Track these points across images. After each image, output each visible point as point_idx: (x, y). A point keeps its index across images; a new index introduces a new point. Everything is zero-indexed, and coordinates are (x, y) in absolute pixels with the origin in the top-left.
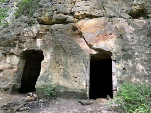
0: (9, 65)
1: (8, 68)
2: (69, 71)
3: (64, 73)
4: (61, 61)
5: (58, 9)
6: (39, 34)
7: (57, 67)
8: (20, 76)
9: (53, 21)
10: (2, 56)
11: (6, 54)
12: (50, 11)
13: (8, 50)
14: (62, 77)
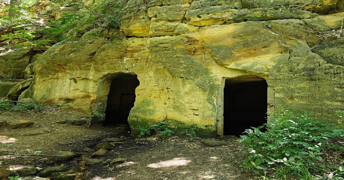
0: (83, 93)
1: (81, 96)
2: (183, 102)
3: (175, 104)
4: (167, 88)
5: (158, 15)
6: (128, 51)
7: (161, 97)
8: (104, 106)
9: (150, 32)
10: (70, 82)
11: (77, 79)
12: (144, 18)
13: (78, 75)
14: (172, 109)
